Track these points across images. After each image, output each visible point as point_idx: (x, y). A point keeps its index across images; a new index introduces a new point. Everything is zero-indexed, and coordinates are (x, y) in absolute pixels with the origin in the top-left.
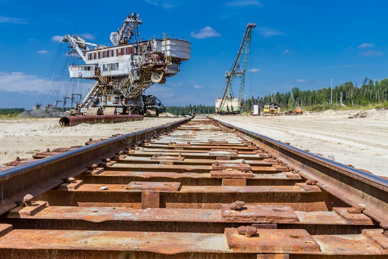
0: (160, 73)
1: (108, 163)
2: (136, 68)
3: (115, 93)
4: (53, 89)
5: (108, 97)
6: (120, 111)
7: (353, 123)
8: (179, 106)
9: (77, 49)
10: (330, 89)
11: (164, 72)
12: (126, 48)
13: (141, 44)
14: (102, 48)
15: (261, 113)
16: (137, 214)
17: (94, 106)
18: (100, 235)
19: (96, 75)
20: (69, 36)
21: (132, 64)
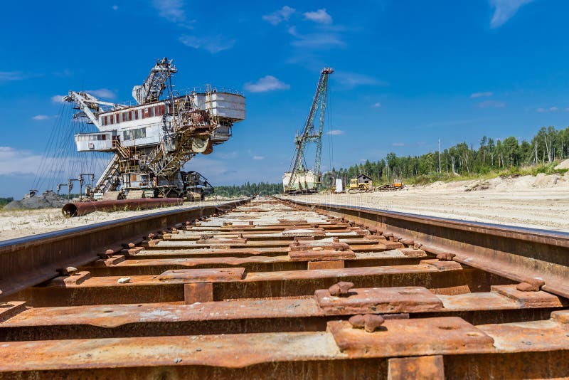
0: (204, 140)
1: (131, 250)
2: (170, 133)
3: (142, 170)
4: (54, 169)
5: (132, 176)
6: (149, 195)
7: (473, 197)
8: (232, 186)
9: (87, 110)
10: (437, 153)
11: (210, 137)
12: (156, 107)
13: (176, 101)
14: (122, 108)
15: (347, 190)
16: (178, 311)
17: (113, 190)
18: (115, 345)
19: (114, 145)
20: (74, 93)
21: (165, 128)
